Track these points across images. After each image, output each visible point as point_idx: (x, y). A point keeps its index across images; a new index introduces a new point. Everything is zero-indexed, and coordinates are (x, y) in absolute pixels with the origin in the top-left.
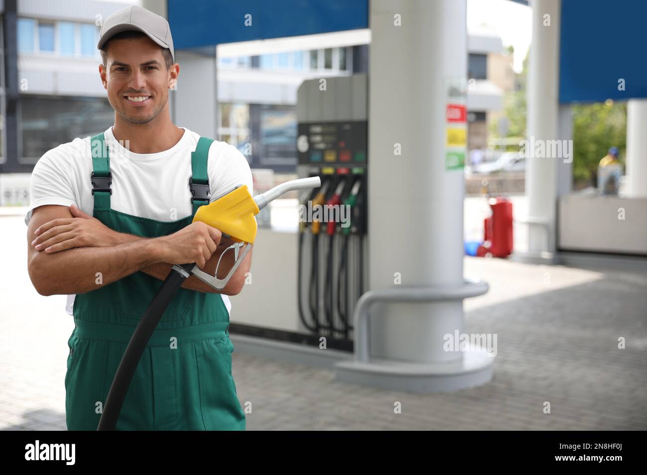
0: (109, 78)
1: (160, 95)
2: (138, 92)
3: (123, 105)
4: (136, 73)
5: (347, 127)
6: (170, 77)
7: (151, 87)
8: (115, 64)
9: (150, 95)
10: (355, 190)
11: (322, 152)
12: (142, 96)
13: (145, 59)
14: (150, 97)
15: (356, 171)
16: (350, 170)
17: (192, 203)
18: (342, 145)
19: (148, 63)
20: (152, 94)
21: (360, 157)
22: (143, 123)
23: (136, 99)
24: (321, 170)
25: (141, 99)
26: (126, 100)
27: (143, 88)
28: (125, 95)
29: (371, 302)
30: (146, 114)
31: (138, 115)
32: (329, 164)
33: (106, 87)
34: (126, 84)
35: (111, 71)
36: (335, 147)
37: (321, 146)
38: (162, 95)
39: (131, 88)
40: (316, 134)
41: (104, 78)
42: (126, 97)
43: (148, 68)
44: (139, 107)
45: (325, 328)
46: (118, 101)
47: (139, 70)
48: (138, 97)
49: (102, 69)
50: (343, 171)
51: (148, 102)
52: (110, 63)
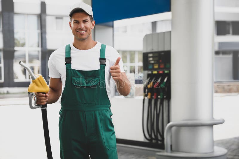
0: (72, 25)
1: (89, 30)
2: (81, 29)
3: (77, 34)
4: (81, 23)
5: (163, 54)
6: (92, 25)
7: (86, 28)
8: (74, 20)
9: (85, 30)
10: (165, 80)
11: (153, 64)
12: (83, 31)
13: (84, 19)
14: (85, 31)
15: (166, 72)
16: (164, 72)
17: (100, 65)
18: (161, 61)
19: (85, 20)
20: (86, 30)
21: (168, 66)
22: (83, 40)
23: (81, 32)
24: (152, 72)
25: (83, 32)
26: (78, 32)
27: (83, 28)
28: (78, 30)
29: (171, 127)
30: (84, 37)
31: (82, 37)
32: (155, 69)
33: (71, 29)
34: (78, 27)
35: (73, 23)
36: (158, 62)
37: (153, 62)
38: (89, 31)
39: (80, 28)
40: (150, 57)
41: (70, 26)
42: (78, 31)
43: (85, 22)
44: (82, 35)
45: (154, 139)
46: (75, 33)
47: (82, 22)
48: (82, 31)
49: (70, 23)
50: (161, 72)
51: (85, 33)
52: (73, 20)
